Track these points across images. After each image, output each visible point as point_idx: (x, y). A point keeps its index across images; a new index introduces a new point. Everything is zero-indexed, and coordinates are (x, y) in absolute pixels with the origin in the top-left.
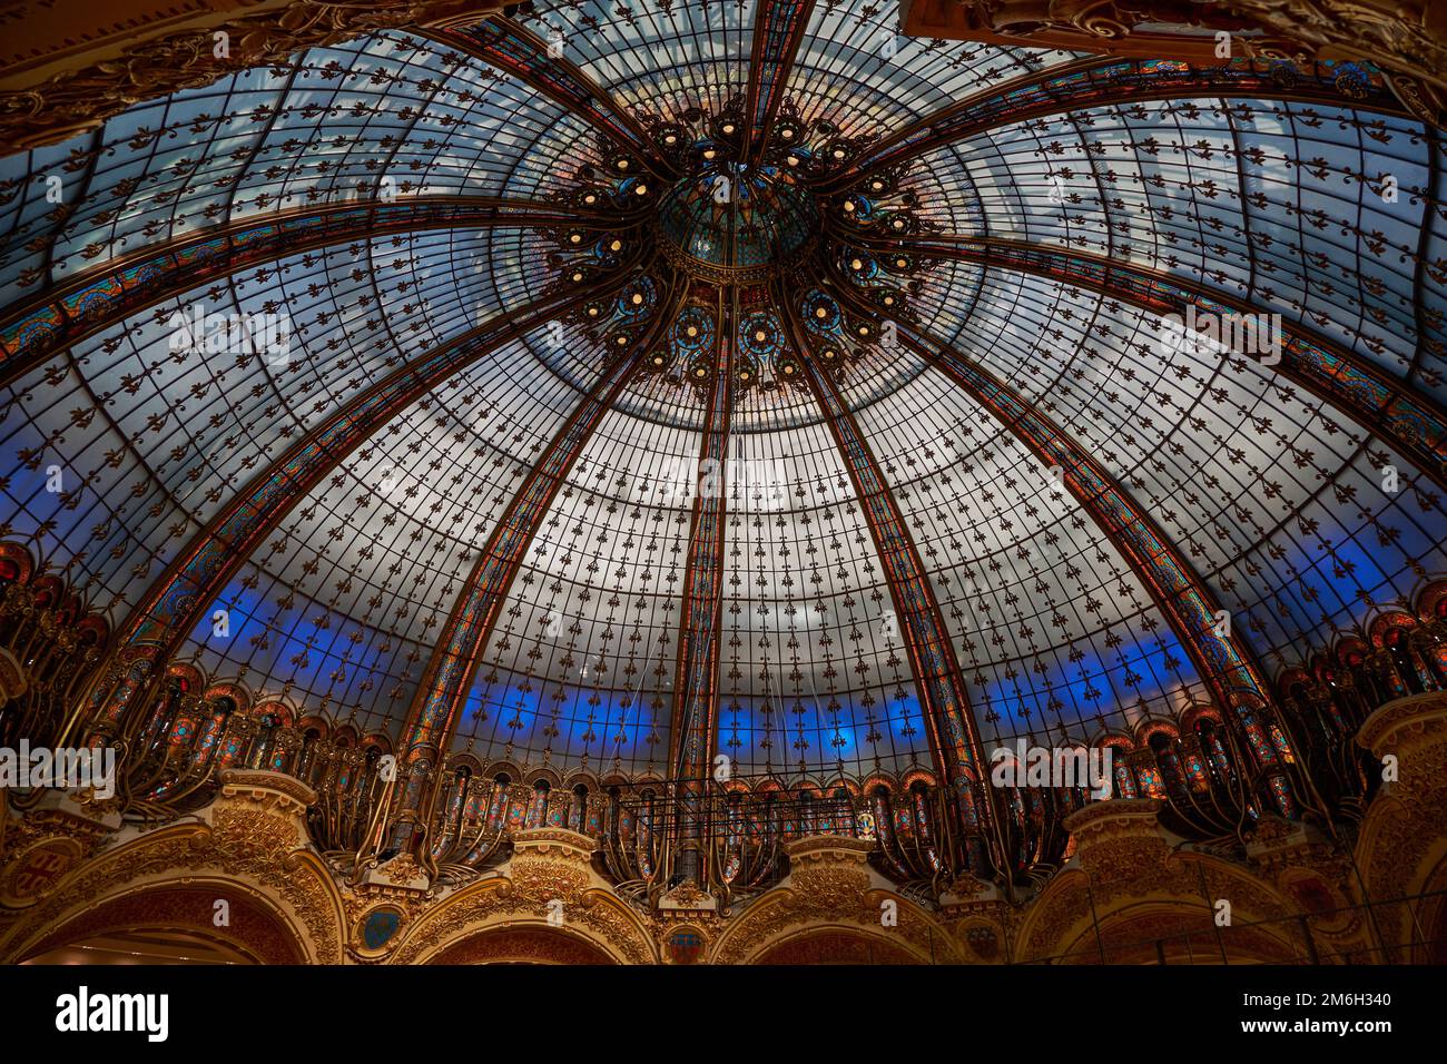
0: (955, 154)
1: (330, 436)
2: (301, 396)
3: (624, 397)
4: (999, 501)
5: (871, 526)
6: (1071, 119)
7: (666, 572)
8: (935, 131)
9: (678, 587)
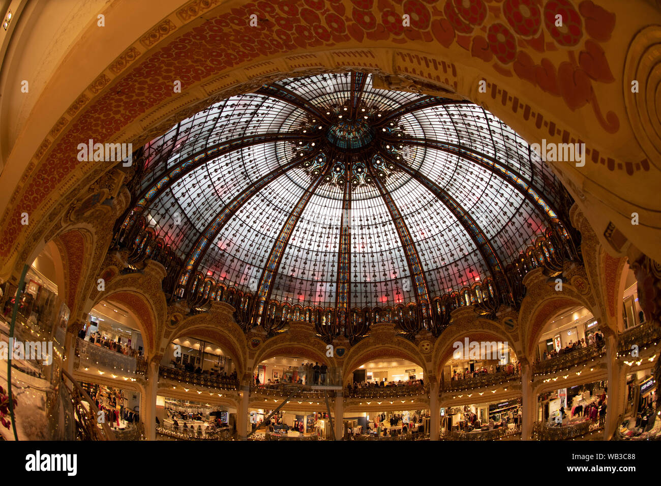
0: (414, 115)
1: (232, 206)
2: (224, 195)
3: (317, 191)
4: (435, 219)
5: (397, 228)
6: (444, 107)
7: (333, 245)
8: (406, 109)
9: (337, 250)
